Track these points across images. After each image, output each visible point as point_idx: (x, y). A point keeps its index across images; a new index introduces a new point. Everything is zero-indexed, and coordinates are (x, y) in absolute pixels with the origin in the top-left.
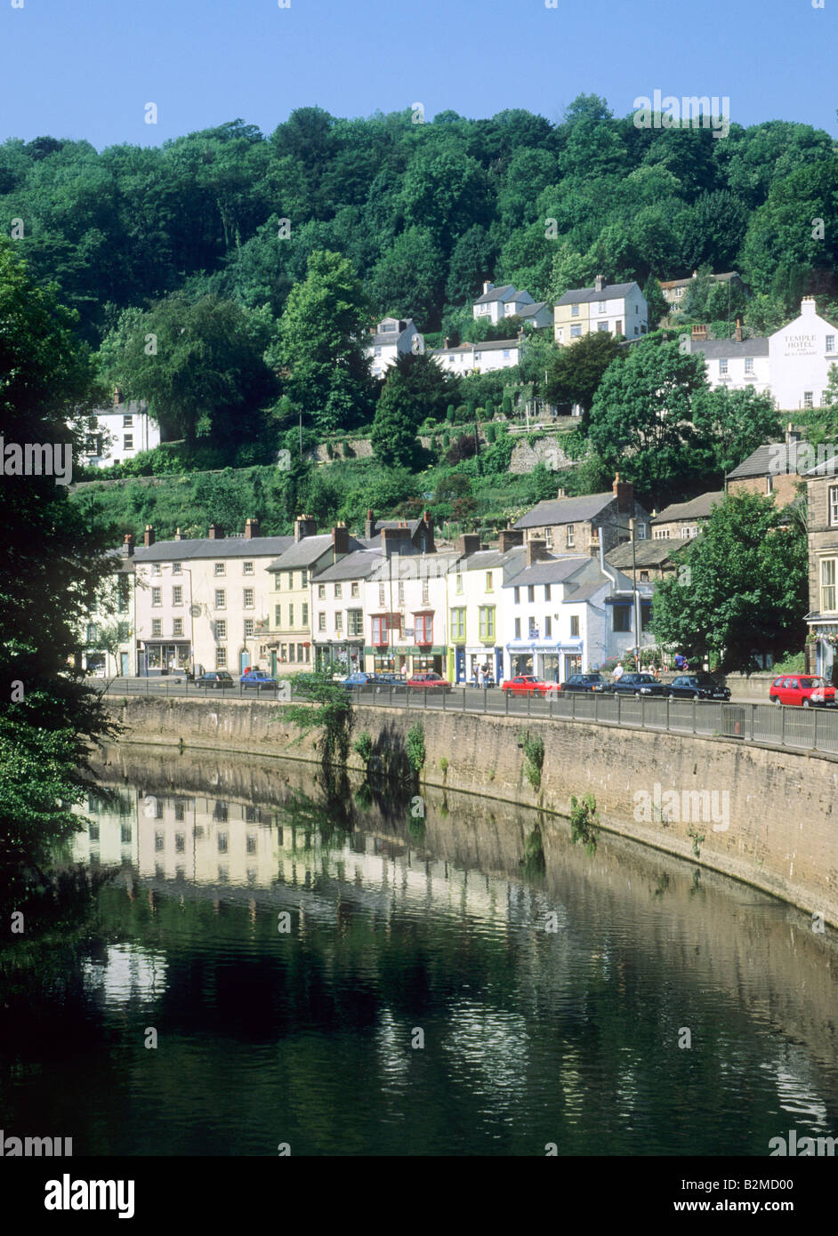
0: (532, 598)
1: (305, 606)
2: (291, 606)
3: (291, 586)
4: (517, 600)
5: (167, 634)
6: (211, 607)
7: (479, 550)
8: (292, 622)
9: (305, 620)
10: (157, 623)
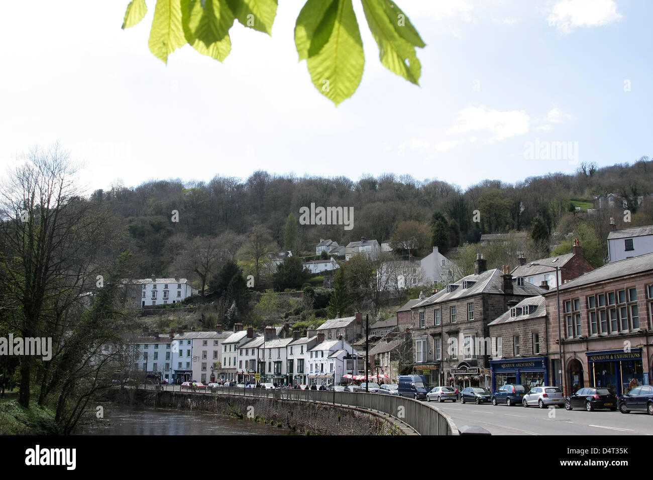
0: (316, 357)
1: (235, 358)
2: (230, 358)
3: (230, 351)
4: (312, 357)
5: (184, 367)
6: (201, 358)
7: (300, 337)
8: (230, 365)
9: (235, 364)
10: (180, 364)
